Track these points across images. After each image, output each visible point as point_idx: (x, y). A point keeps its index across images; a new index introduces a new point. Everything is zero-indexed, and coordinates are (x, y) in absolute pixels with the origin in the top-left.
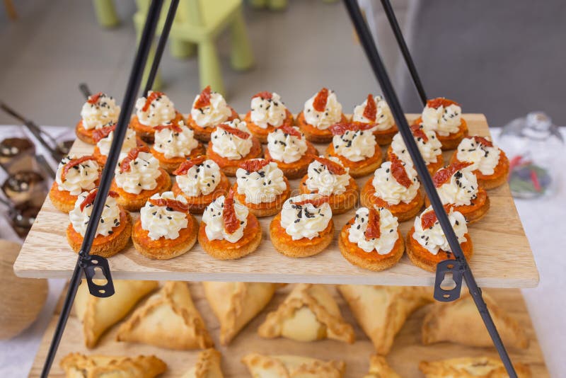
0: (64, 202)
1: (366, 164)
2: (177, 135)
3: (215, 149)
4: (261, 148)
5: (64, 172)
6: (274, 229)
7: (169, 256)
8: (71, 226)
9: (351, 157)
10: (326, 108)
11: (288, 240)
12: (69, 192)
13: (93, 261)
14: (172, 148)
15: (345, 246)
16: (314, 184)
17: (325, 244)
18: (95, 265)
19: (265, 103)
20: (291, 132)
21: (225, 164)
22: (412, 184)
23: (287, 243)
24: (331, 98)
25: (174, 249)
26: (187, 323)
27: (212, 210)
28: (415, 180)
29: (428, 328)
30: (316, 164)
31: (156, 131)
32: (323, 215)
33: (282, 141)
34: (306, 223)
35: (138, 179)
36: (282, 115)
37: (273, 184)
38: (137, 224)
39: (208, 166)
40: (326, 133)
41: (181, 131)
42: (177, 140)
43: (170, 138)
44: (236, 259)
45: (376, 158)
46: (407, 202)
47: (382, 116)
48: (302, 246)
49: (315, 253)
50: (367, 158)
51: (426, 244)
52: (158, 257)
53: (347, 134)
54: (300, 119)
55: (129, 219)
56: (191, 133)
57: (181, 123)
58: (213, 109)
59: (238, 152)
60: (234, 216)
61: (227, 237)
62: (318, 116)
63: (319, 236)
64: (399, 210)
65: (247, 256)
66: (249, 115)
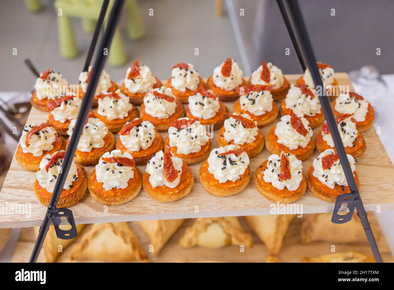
0: (29, 162)
1: (267, 117)
2: (117, 101)
3: (147, 111)
4: (183, 108)
5: (27, 138)
6: (204, 174)
7: (121, 203)
8: (37, 182)
9: (256, 112)
10: (231, 74)
11: (216, 183)
12: (33, 154)
13: (60, 213)
14: (113, 112)
15: (261, 186)
16: (230, 136)
17: (245, 184)
18: (61, 215)
19: (183, 72)
20: (207, 95)
21: (156, 123)
22: (308, 133)
23: (216, 186)
24: (234, 65)
25: (125, 197)
26: (125, 241)
27: (154, 163)
28: (310, 129)
29: (306, 231)
30: (232, 120)
31: (99, 99)
32: (243, 162)
33: (201, 102)
34: (231, 170)
35: (89, 140)
36: (197, 81)
37: (198, 138)
38: (92, 178)
39: (146, 126)
40: (232, 93)
41: (119, 98)
42: (117, 105)
43: (112, 104)
44: (175, 201)
45: (274, 112)
46: (304, 147)
47: (275, 79)
48: (228, 188)
49: (238, 192)
50: (267, 112)
51: (326, 181)
52: (112, 203)
53: (252, 94)
54: (210, 83)
55: (85, 174)
56: (127, 99)
57: (118, 92)
58: (142, 78)
59: (166, 113)
60: (173, 167)
61: (168, 184)
62: (225, 80)
63: (240, 179)
64: (299, 153)
65: (183, 198)
66: (170, 81)
